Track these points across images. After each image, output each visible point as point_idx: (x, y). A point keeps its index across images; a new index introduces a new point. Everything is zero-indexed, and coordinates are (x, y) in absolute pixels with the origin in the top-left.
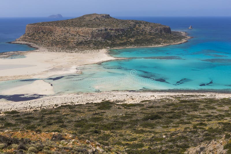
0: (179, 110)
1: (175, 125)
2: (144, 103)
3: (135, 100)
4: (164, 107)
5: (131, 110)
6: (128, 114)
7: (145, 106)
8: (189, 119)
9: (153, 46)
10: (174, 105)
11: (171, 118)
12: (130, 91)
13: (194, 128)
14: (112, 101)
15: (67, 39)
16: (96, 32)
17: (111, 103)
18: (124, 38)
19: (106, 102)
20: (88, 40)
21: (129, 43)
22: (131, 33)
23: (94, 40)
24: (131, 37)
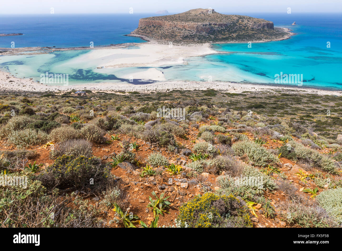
0: (281, 102)
1: (279, 115)
2: (246, 93)
3: (236, 90)
4: (266, 98)
5: (235, 99)
6: (232, 102)
7: (248, 96)
8: (294, 111)
9: (254, 42)
10: (276, 97)
11: (275, 108)
12: (232, 82)
13: (301, 119)
14: (216, 89)
15: (174, 33)
16: (201, 26)
17: (216, 91)
18: (227, 33)
19: (211, 90)
20: (193, 34)
21: (231, 38)
22: (233, 28)
23: (198, 34)
24: (233, 32)
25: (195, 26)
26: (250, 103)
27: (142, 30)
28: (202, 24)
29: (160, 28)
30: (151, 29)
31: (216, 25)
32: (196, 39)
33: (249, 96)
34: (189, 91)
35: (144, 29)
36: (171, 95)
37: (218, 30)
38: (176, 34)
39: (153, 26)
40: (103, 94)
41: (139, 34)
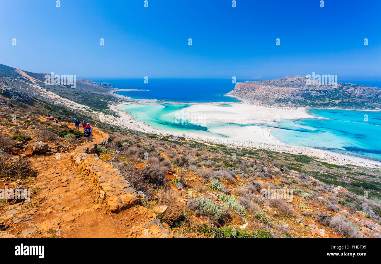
2: (351, 167)
3: (337, 161)
5: (335, 170)
6: (330, 174)
7: (353, 171)
14: (310, 156)
15: (267, 96)
16: (296, 91)
17: (309, 158)
18: (326, 99)
19: (303, 155)
20: (287, 98)
21: (332, 104)
22: (335, 95)
23: (293, 98)
24: (335, 99)
25: (290, 91)
26: (356, 179)
27: (237, 92)
28: (297, 89)
29: (254, 91)
30: (245, 91)
31: (313, 90)
32: (290, 103)
33: (355, 171)
34: (277, 153)
35: (240, 91)
36: (257, 153)
37: (316, 96)
38: (269, 97)
39: (248, 89)
40: (194, 142)
41: (234, 95)
